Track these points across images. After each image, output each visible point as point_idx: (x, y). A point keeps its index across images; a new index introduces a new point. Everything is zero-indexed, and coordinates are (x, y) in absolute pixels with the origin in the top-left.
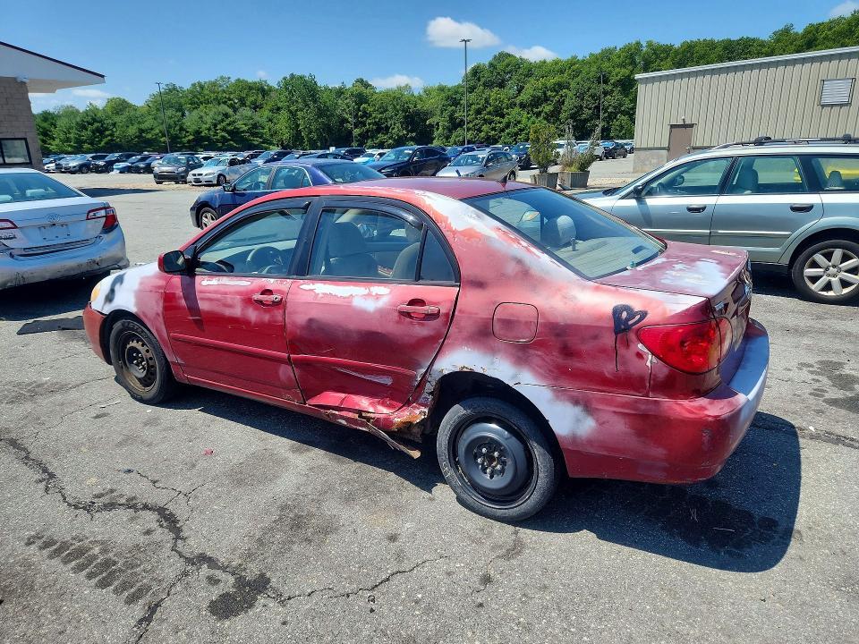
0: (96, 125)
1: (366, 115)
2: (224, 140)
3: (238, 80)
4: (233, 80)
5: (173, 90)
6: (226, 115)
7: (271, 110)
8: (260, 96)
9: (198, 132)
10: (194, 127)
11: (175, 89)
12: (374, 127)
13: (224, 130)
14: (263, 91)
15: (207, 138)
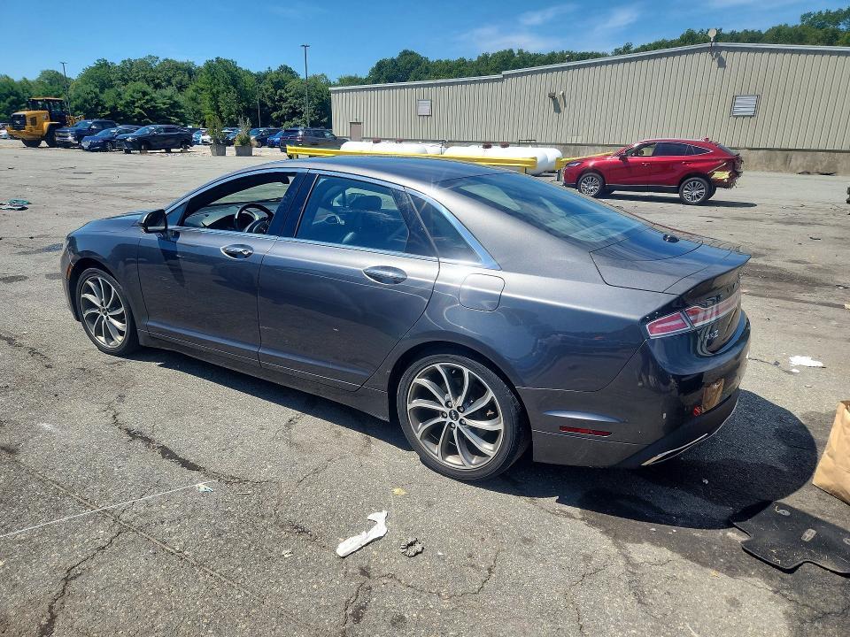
0: (12, 98)
1: (282, 99)
2: (140, 116)
3: (166, 60)
4: (161, 59)
5: (104, 65)
6: (145, 94)
7: (196, 91)
8: (187, 75)
9: (115, 108)
10: (112, 104)
11: (106, 64)
12: (290, 111)
13: (141, 107)
14: (190, 71)
15: (124, 114)
